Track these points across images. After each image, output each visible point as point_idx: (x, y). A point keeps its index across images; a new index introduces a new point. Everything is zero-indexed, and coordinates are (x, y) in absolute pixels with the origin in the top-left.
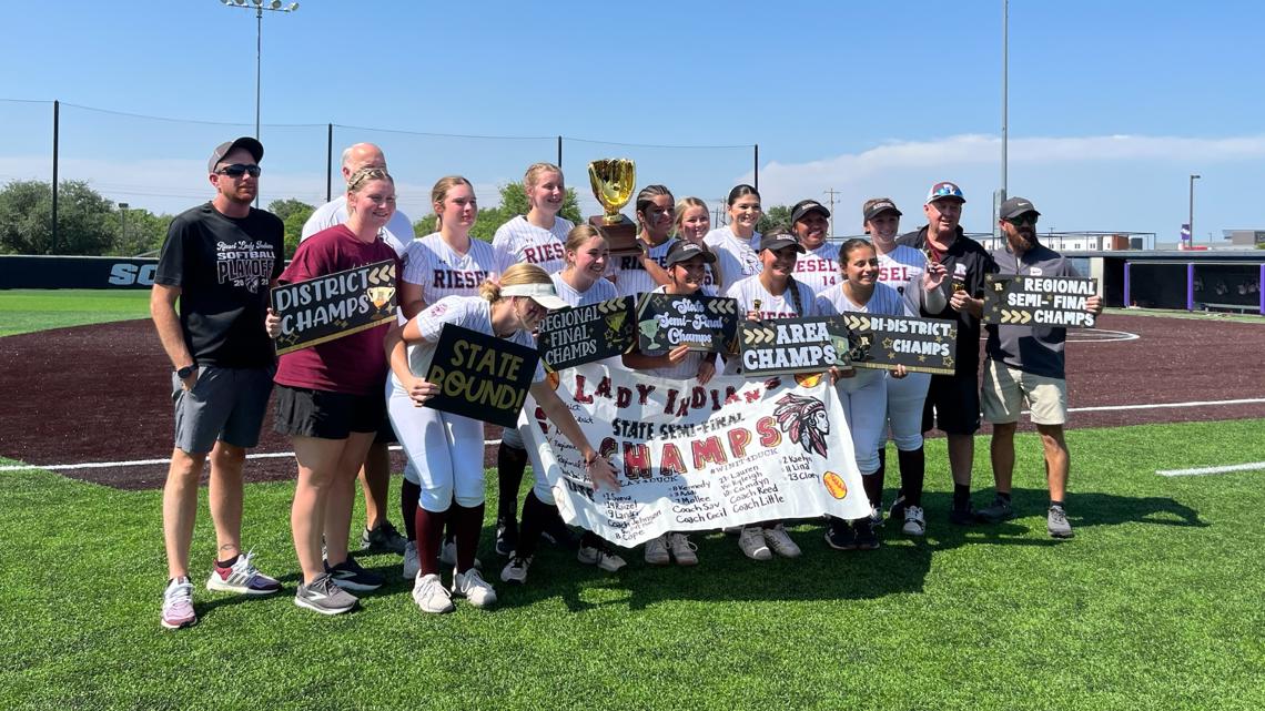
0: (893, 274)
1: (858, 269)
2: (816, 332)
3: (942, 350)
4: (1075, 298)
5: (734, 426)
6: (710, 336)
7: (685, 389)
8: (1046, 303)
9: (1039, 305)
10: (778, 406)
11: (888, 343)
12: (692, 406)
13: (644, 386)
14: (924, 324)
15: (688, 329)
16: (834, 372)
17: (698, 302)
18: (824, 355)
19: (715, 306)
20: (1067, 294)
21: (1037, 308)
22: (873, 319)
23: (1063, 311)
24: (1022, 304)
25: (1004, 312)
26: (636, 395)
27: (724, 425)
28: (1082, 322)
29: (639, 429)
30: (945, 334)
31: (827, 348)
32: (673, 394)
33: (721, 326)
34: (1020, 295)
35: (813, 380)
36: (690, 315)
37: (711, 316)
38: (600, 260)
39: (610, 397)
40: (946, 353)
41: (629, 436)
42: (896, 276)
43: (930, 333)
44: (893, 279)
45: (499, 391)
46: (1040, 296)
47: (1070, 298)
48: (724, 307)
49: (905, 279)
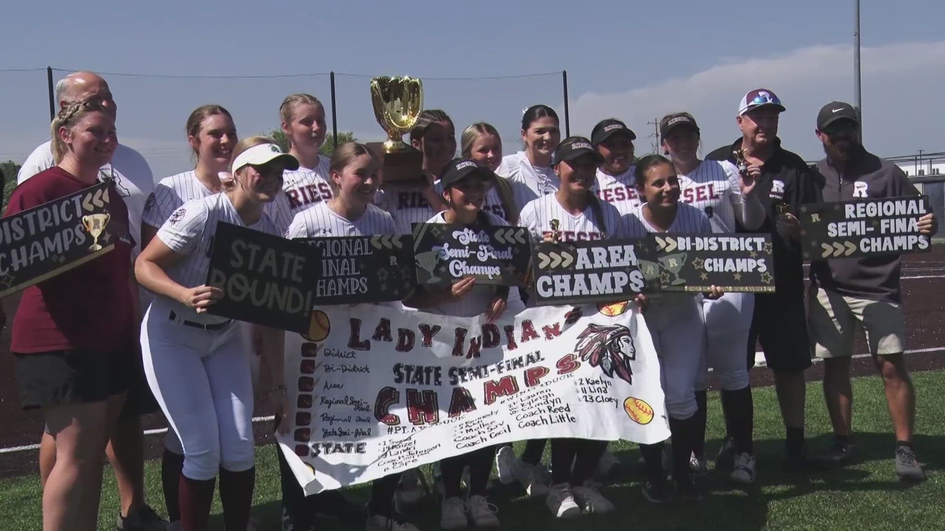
0: (699, 193)
1: (656, 189)
2: (622, 256)
3: (758, 267)
4: (904, 220)
5: (532, 366)
6: (497, 268)
7: (474, 327)
8: (872, 229)
9: (863, 233)
10: (579, 340)
11: (698, 263)
12: (484, 346)
13: (427, 326)
14: (735, 240)
15: (472, 261)
16: (640, 300)
17: (482, 232)
18: (630, 282)
19: (503, 236)
20: (894, 216)
21: (861, 237)
22: (679, 239)
23: (892, 236)
24: (845, 234)
25: (824, 245)
26: (420, 338)
27: (521, 366)
28: (915, 245)
29: (424, 375)
30: (759, 248)
31: (633, 274)
32: (461, 333)
33: (510, 257)
34: (840, 225)
35: (617, 308)
36: (473, 246)
37: (497, 246)
38: (369, 181)
39: (391, 340)
40: (763, 269)
41: (413, 382)
42: (702, 196)
43: (742, 249)
44: (699, 199)
45: (285, 293)
46: (863, 223)
47: (898, 220)
48: (513, 236)
49: (712, 197)
